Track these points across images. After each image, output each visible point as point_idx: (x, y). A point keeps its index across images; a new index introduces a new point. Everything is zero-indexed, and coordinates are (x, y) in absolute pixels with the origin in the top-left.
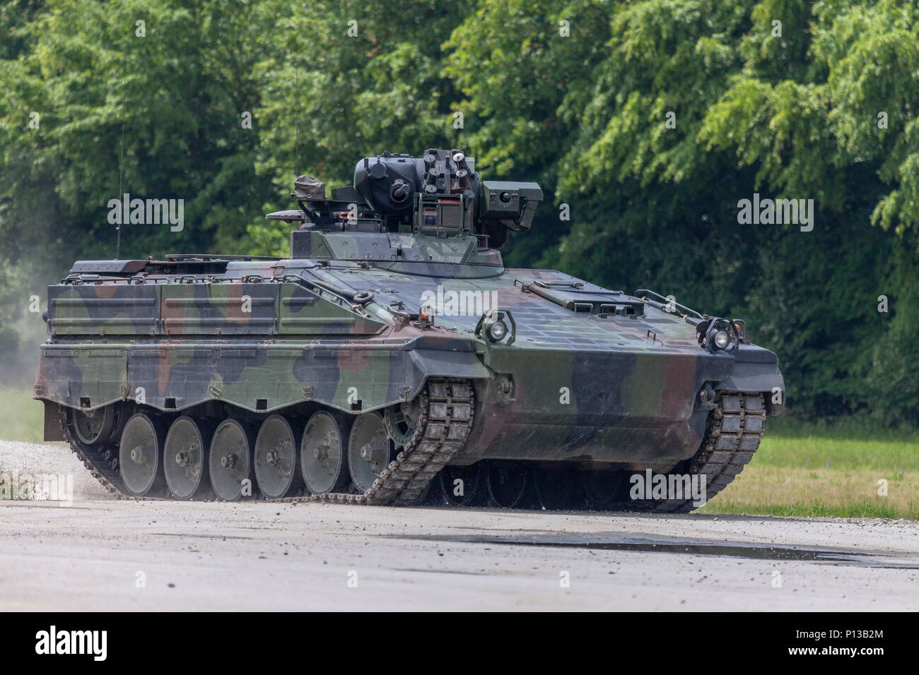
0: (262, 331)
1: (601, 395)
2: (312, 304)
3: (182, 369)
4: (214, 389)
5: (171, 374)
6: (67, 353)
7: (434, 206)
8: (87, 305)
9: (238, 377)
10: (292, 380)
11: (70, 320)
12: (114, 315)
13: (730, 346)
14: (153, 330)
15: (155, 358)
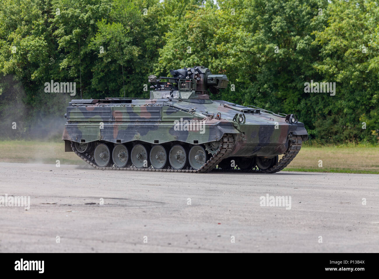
0: (156, 120)
1: (265, 137)
2: (176, 112)
3: (123, 131)
4: (137, 137)
5: (119, 133)
6: (76, 127)
7: (185, 82)
8: (83, 113)
9: (146, 134)
10: (168, 134)
11: (76, 117)
12: (94, 116)
13: (295, 122)
14: (110, 120)
15: (112, 128)
